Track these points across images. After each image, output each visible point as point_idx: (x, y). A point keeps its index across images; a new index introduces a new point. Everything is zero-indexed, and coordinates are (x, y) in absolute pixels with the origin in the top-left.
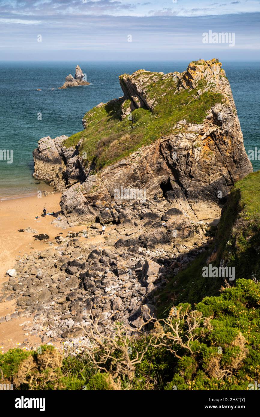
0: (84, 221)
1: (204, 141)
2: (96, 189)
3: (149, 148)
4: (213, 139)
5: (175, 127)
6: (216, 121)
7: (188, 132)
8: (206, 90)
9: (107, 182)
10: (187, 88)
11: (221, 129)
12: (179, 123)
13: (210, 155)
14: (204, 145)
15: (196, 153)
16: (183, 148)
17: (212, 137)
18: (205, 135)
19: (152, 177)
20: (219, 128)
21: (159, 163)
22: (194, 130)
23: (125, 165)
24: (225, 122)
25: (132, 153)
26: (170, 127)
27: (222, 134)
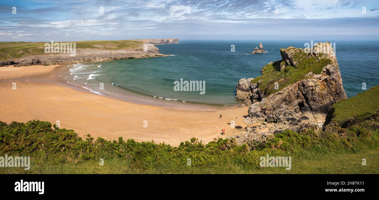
0: (259, 120)
1: (321, 83)
2: (266, 105)
3: (293, 86)
4: (326, 82)
5: (307, 75)
6: (328, 72)
7: (313, 78)
8: (323, 57)
9: (271, 101)
10: (313, 56)
11: (330, 77)
12: (309, 73)
13: (324, 90)
14: (321, 85)
15: (317, 89)
16: (310, 86)
17: (325, 81)
18: (322, 80)
19: (294, 100)
20: (329, 76)
21: (298, 93)
22: (316, 77)
23: (281, 93)
24: (332, 74)
25: (284, 88)
26: (304, 75)
27: (330, 80)
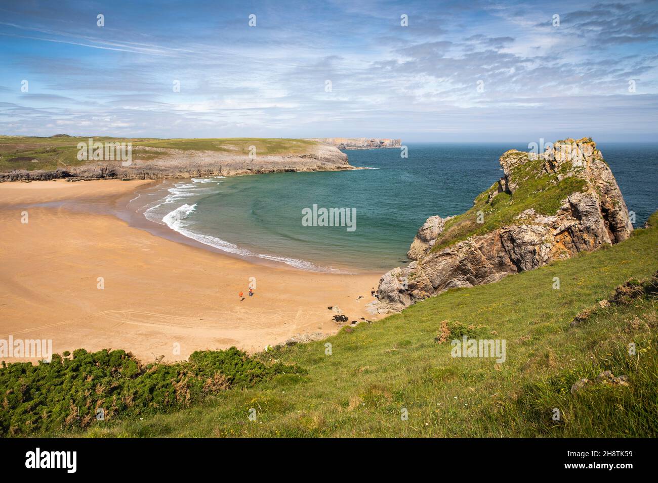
0: (393, 309)
1: (558, 237)
2: (414, 276)
3: (484, 238)
4: (570, 236)
5: (520, 216)
6: (575, 211)
7: (535, 224)
8: (570, 175)
9: (429, 271)
10: (550, 171)
11: (580, 224)
12: (525, 212)
13: (563, 255)
14: (558, 242)
15: (543, 251)
16: (529, 243)
17: (569, 233)
18: (558, 229)
19: (491, 272)
20: (577, 222)
21: (500, 257)
22: (543, 222)
23: (449, 254)
24: (586, 216)
25: (459, 242)
26: (513, 216)
27: (580, 231)
